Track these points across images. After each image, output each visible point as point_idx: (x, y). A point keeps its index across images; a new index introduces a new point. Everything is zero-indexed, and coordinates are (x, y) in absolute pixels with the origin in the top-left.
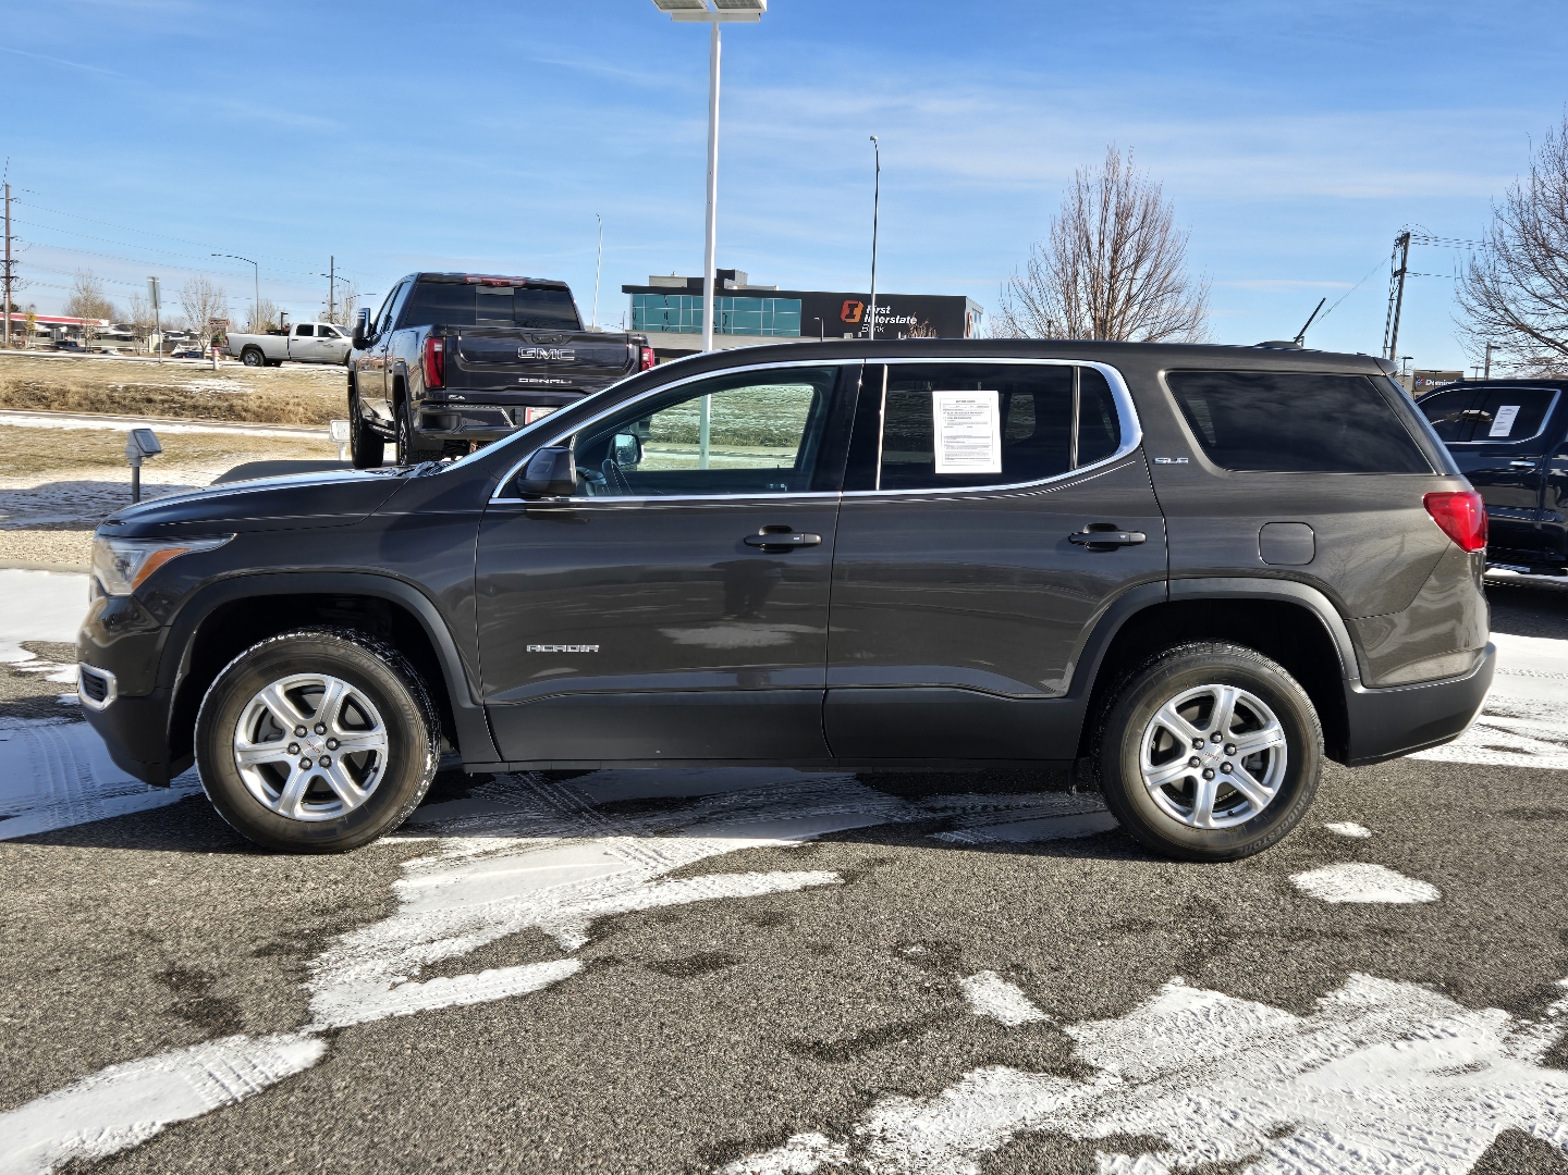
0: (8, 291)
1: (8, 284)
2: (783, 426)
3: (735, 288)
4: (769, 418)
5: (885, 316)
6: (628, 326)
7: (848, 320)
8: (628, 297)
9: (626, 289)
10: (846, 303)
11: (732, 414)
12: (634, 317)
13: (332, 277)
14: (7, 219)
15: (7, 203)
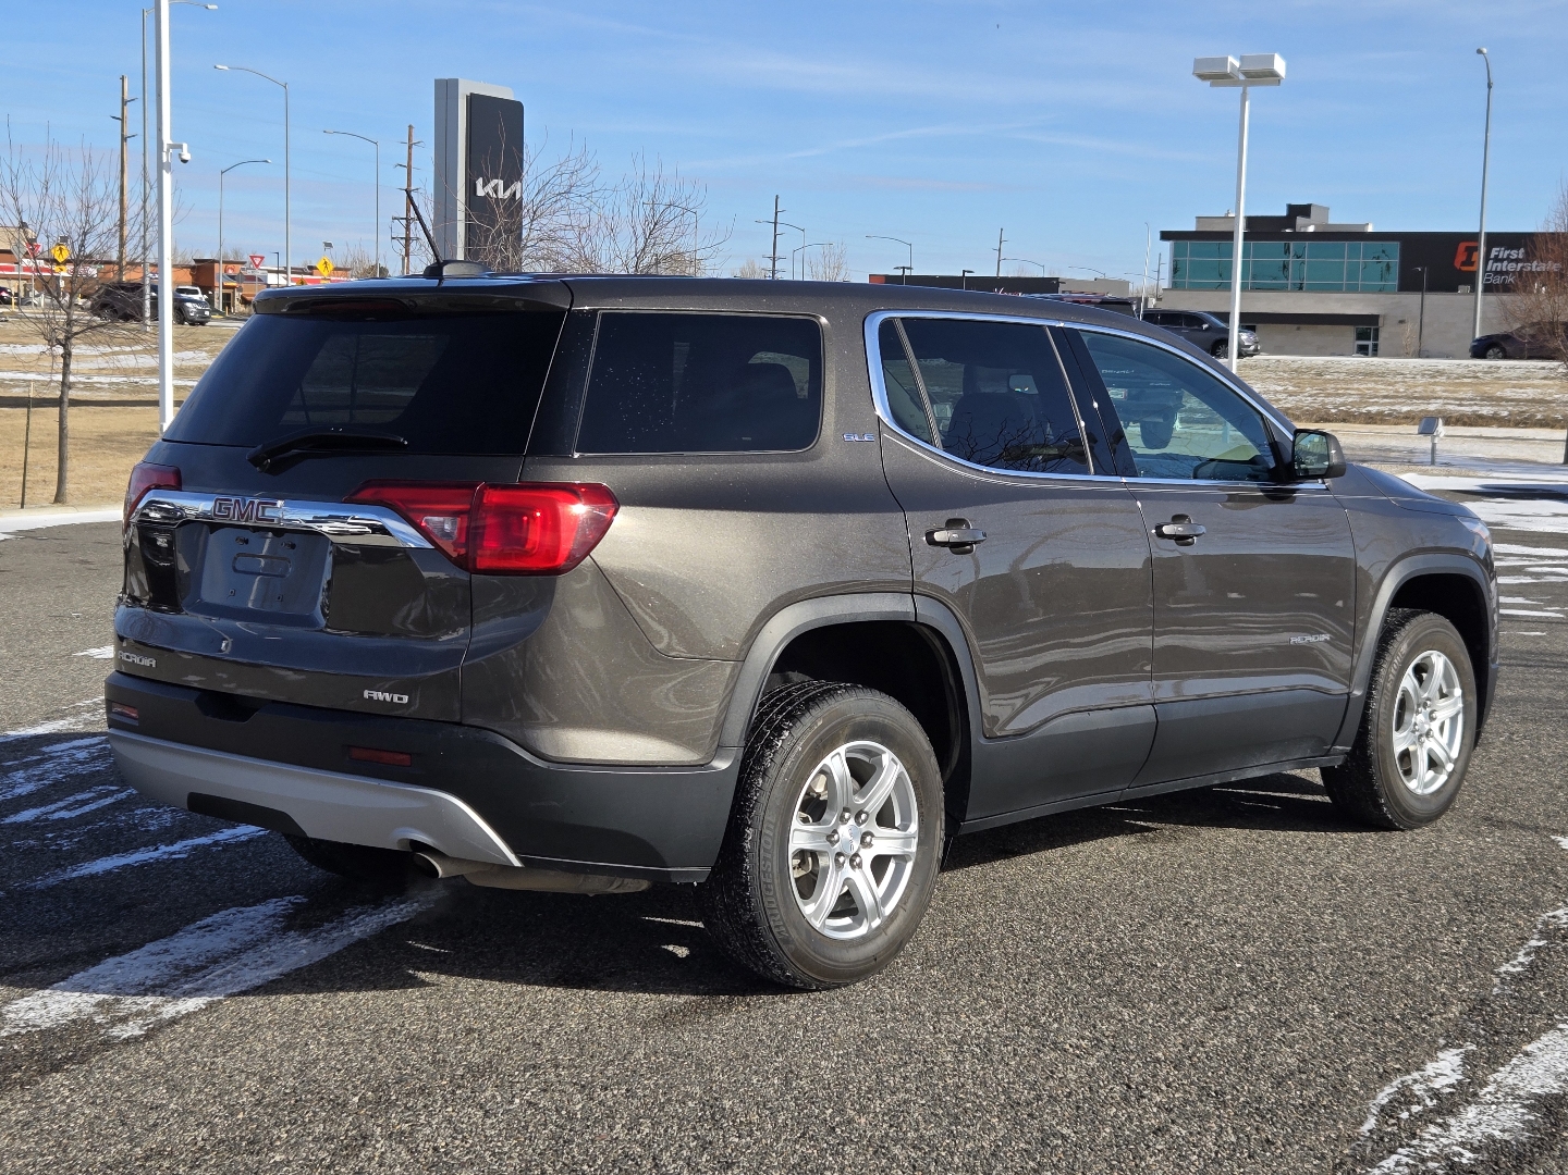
0: (407, 254)
1: (407, 246)
2: (1344, 404)
3: (1311, 229)
4: (1329, 395)
5: (1517, 261)
6: (1165, 283)
7: (1465, 268)
8: (1168, 245)
9: (1165, 236)
10: (1462, 246)
11: (1285, 391)
12: (1175, 270)
13: (775, 223)
14: (409, 168)
15: (410, 148)
